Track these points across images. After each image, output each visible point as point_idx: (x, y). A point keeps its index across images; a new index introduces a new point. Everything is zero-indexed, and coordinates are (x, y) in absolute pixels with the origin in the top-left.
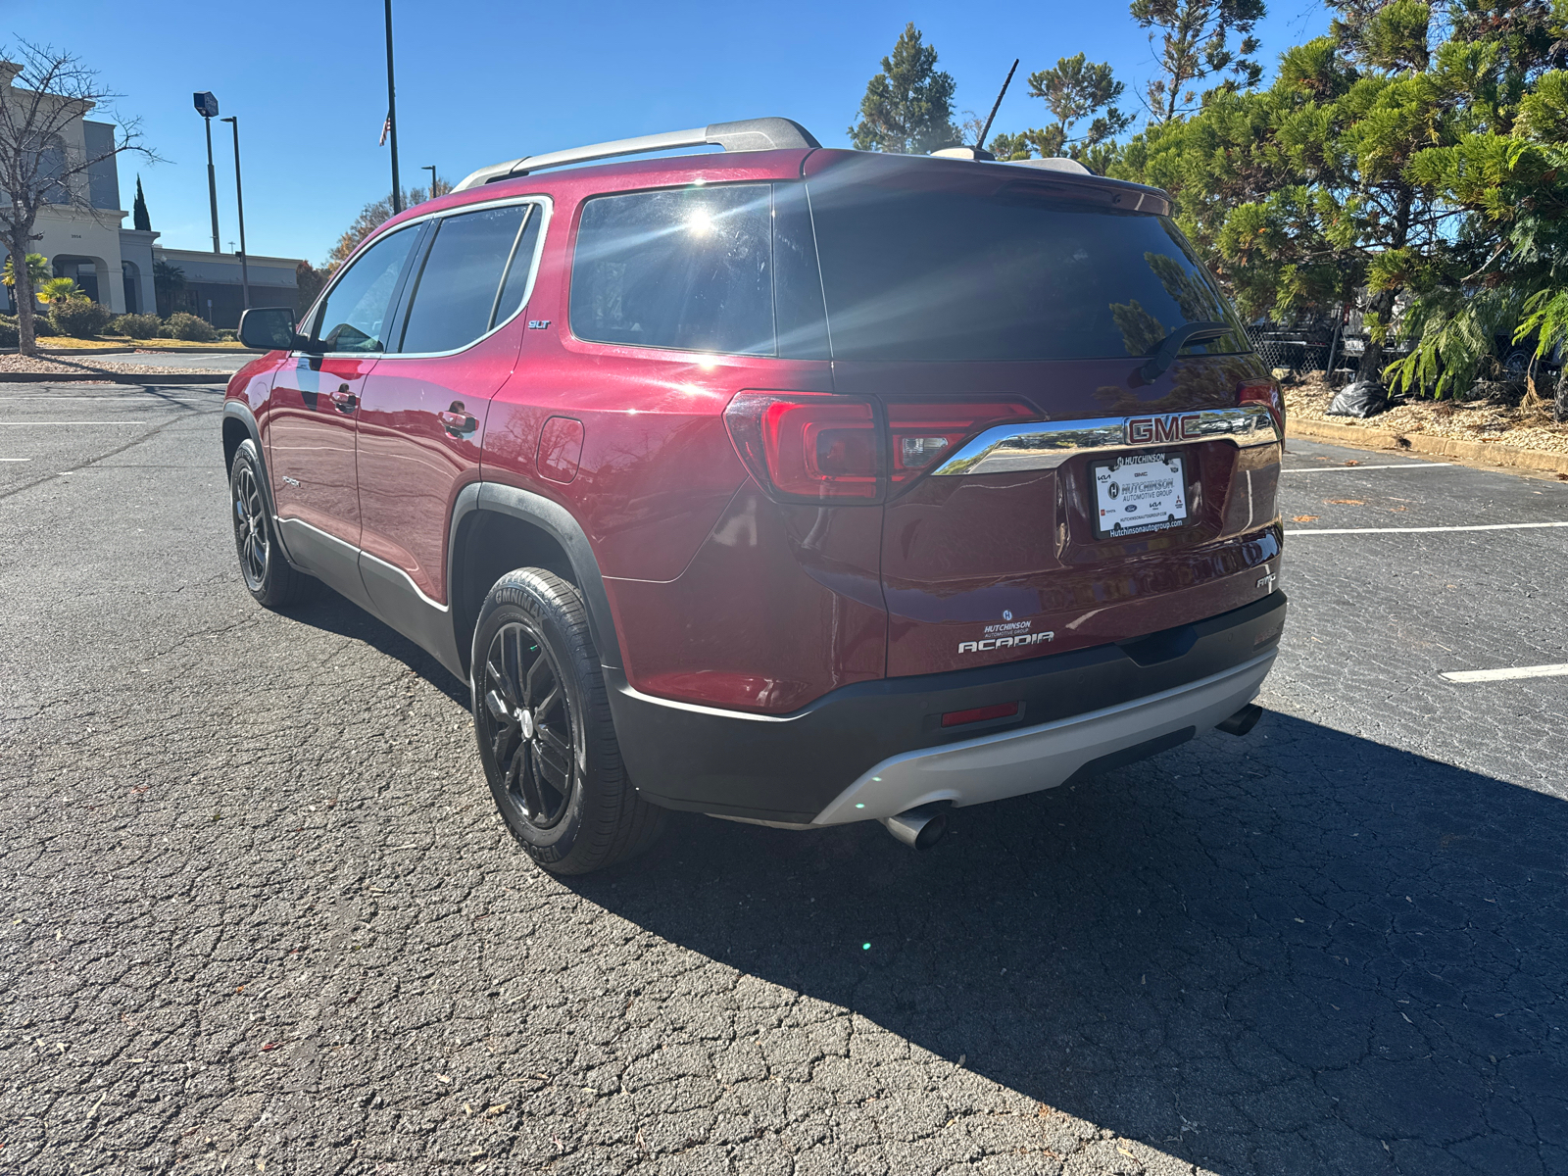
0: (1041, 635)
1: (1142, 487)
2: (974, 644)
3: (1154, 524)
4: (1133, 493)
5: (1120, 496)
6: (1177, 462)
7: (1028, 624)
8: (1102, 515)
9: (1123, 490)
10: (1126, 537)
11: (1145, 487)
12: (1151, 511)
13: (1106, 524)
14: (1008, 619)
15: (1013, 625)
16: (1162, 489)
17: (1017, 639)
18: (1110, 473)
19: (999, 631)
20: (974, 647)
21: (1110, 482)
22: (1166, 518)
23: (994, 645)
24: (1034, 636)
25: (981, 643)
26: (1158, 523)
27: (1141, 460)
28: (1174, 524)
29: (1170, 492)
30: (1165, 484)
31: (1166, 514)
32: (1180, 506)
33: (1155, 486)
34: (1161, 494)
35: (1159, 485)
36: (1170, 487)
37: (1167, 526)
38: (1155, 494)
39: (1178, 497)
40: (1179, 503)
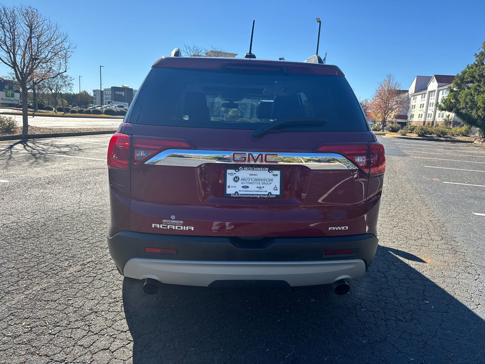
0: (187, 227)
1: (253, 180)
2: (158, 225)
3: (258, 195)
4: (247, 181)
5: (240, 182)
6: (278, 172)
7: (182, 222)
8: (228, 187)
9: (242, 179)
10: (240, 197)
11: (255, 180)
12: (258, 189)
13: (229, 191)
14: (173, 219)
15: (175, 221)
16: (266, 182)
17: (177, 227)
18: (235, 172)
19: (169, 222)
20: (158, 226)
21: (235, 176)
22: (267, 193)
23: (167, 227)
24: (185, 227)
25: (161, 225)
26: (261, 195)
27: (253, 169)
28: (271, 196)
29: (271, 183)
30: (268, 180)
31: (266, 192)
32: (277, 190)
33: (261, 180)
34: (265, 183)
35: (264, 180)
36: (271, 182)
37: (266, 197)
38: (261, 183)
39: (276, 186)
40: (276, 188)
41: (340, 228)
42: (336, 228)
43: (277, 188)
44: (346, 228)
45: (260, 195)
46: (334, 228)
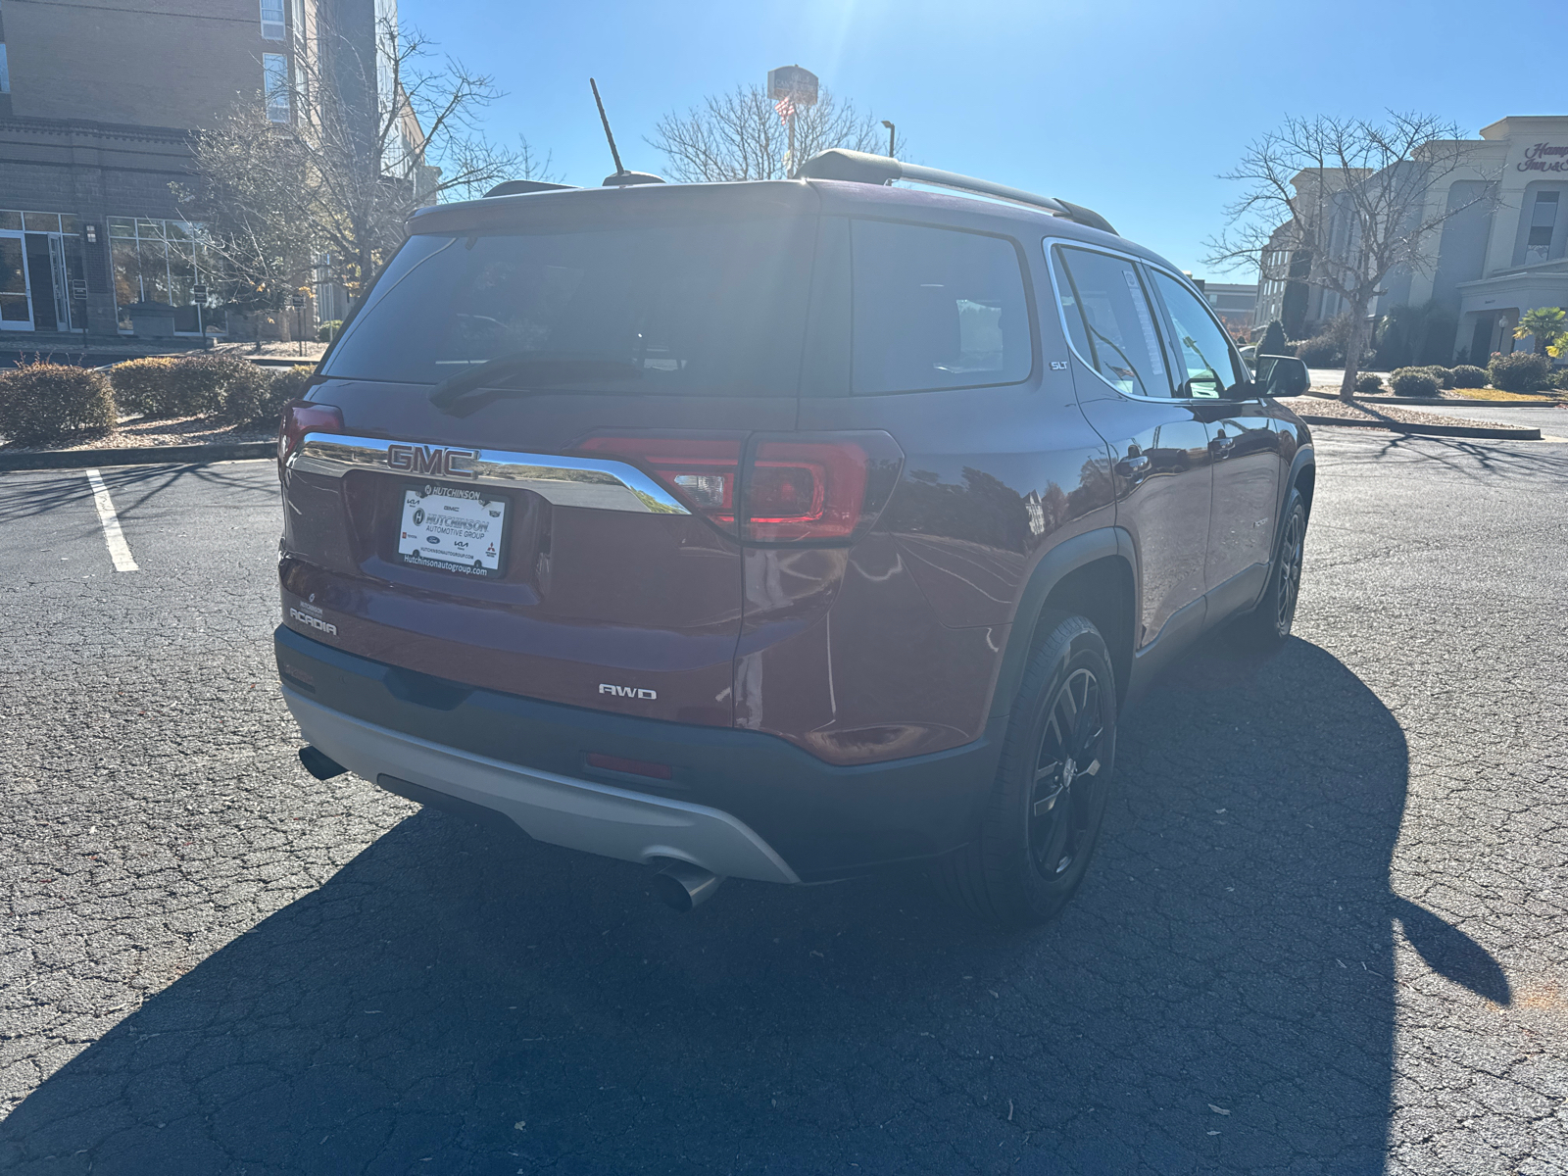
0: (328, 626)
1: (449, 522)
3: (453, 563)
4: (438, 525)
5: (425, 524)
6: (499, 507)
7: (321, 611)
8: (403, 537)
9: (428, 519)
11: (453, 522)
12: (455, 549)
13: (404, 547)
14: (311, 601)
15: (313, 608)
16: (472, 531)
18: (419, 499)
19: (307, 607)
21: (417, 506)
22: (472, 562)
24: (324, 625)
26: (460, 564)
27: (450, 493)
28: (479, 572)
29: (482, 536)
30: (477, 526)
31: (472, 557)
32: (493, 555)
33: (465, 524)
34: (470, 535)
35: (470, 525)
36: (483, 532)
37: (468, 571)
38: (463, 533)
39: (492, 545)
40: (491, 551)
41: (632, 691)
42: (619, 688)
43: (493, 550)
44: (650, 695)
45: (456, 564)
46: (613, 690)
